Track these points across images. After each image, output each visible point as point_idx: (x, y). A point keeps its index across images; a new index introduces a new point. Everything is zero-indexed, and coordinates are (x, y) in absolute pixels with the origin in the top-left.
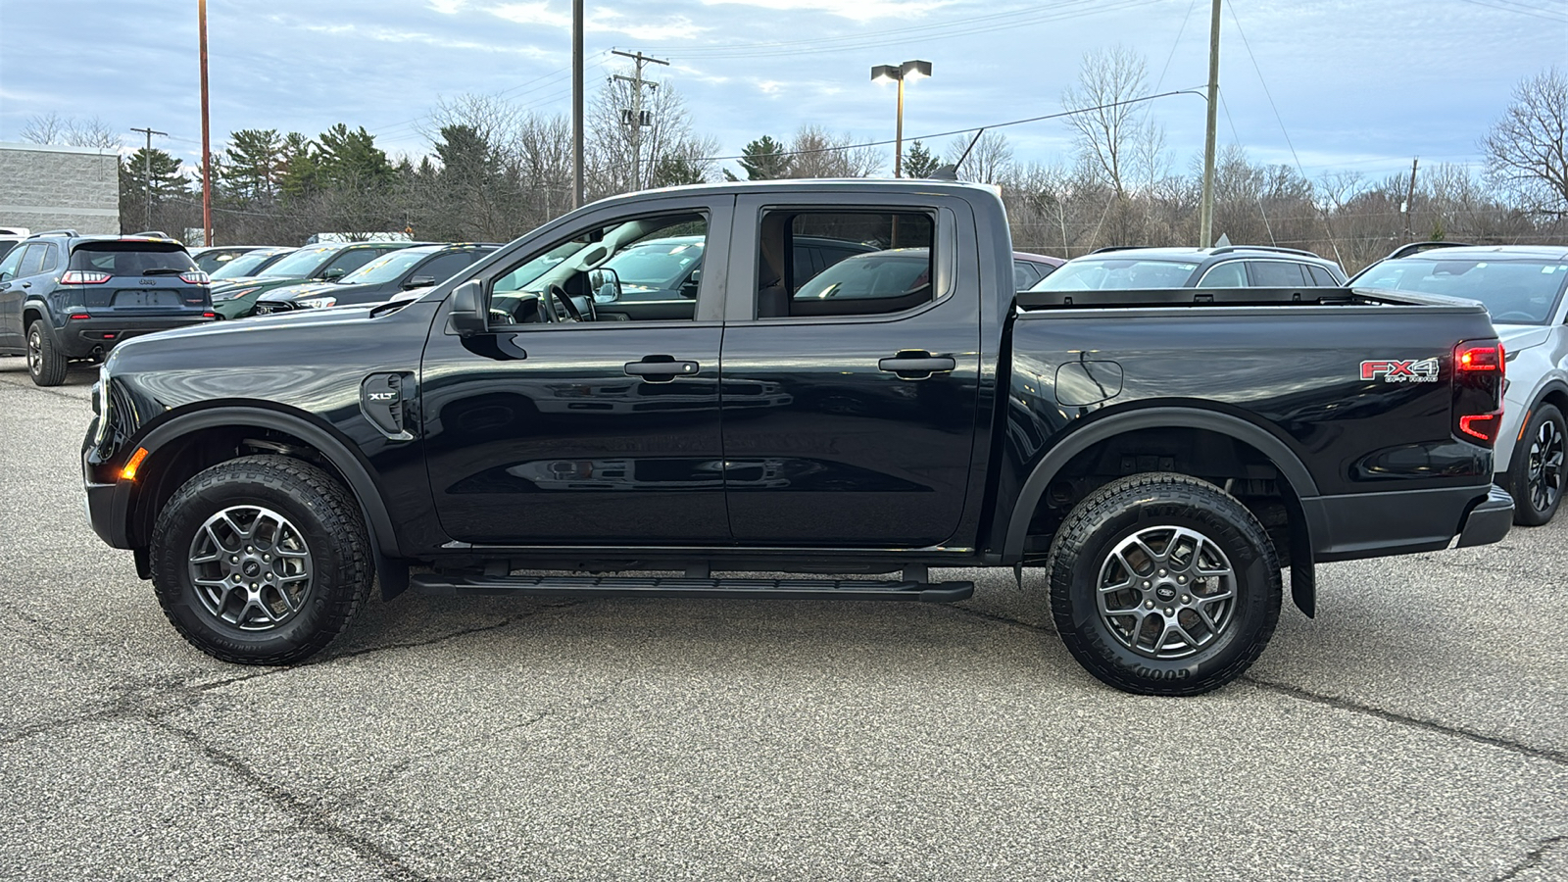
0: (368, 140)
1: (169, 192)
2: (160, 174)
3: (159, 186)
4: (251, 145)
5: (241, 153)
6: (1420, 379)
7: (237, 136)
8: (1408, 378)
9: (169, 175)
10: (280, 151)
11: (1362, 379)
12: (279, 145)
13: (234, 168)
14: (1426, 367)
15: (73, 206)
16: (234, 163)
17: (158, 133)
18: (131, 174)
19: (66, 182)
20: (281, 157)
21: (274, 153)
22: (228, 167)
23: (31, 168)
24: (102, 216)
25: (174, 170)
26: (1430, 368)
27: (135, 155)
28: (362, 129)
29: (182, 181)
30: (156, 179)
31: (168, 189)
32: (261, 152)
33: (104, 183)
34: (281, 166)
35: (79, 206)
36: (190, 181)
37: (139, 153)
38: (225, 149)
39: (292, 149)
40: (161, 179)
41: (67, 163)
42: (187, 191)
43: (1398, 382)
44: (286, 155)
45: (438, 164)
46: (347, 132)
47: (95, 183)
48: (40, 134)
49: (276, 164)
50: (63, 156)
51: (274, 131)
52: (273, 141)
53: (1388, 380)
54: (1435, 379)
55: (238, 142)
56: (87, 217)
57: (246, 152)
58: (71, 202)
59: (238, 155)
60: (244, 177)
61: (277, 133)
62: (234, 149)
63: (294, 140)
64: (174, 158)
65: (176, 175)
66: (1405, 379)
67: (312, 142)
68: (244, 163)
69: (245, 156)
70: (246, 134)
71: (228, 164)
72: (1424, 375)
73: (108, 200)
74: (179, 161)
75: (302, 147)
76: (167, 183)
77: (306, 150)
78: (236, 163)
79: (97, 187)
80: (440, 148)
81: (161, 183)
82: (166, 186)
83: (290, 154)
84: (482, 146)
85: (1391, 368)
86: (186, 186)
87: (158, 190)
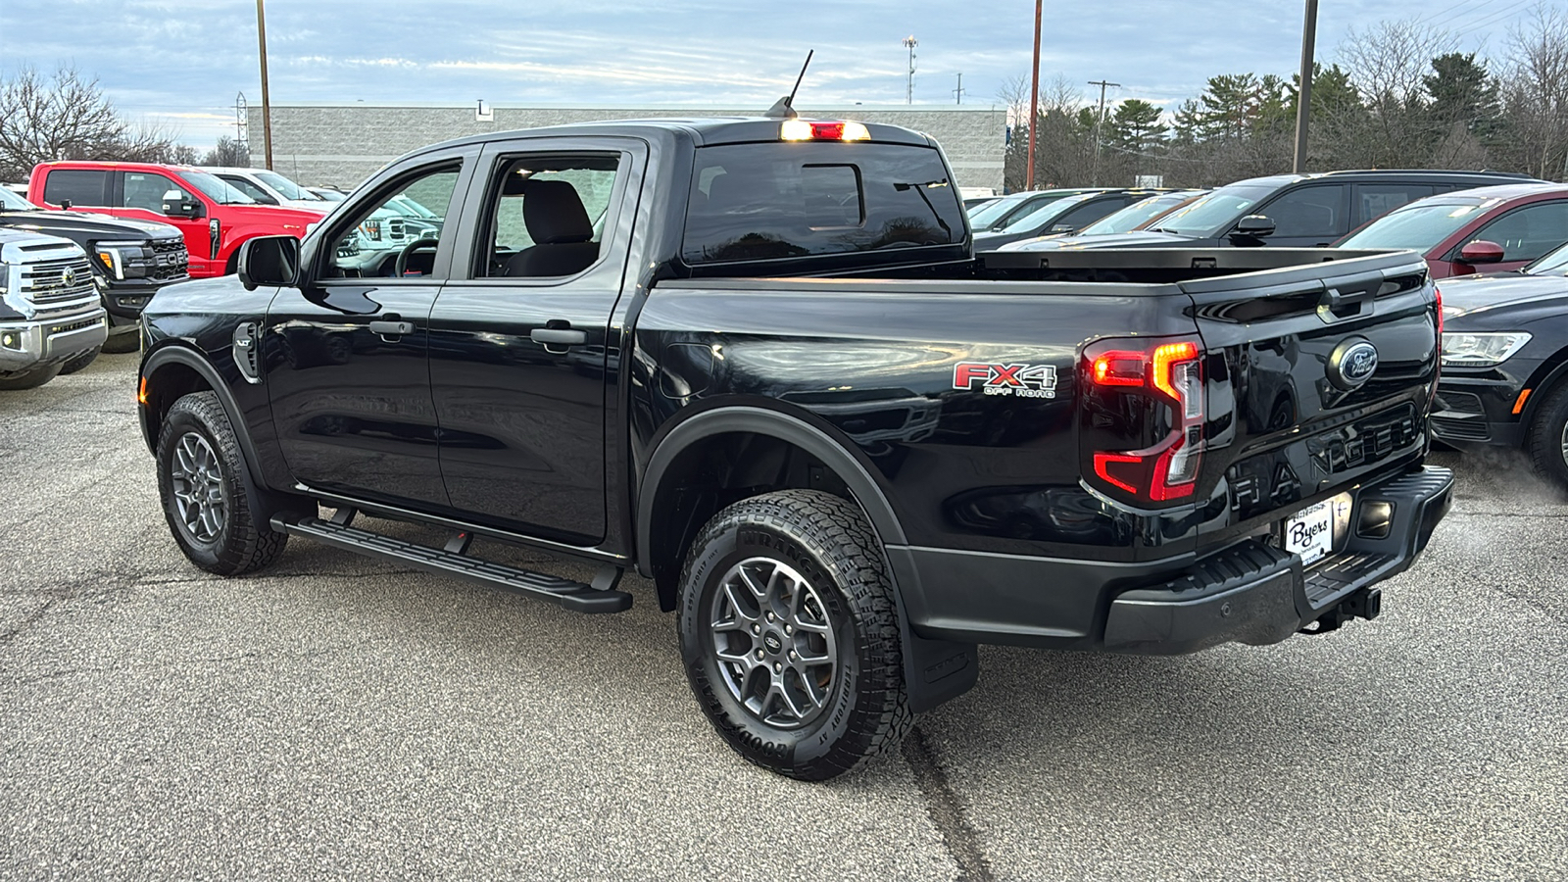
0: (1343, 79)
1: (1147, 141)
2: (1142, 123)
3: (1140, 135)
4: (1226, 90)
5: (1214, 98)
6: (1031, 394)
7: (1212, 82)
8: (1014, 390)
9: (1149, 124)
10: (1253, 95)
11: (954, 387)
12: (1253, 89)
13: (1208, 114)
14: (1039, 376)
15: (966, 160)
16: (1208, 110)
17: (1112, 85)
18: (1115, 126)
19: (963, 138)
20: (1253, 101)
21: (1247, 97)
22: (1201, 114)
23: (935, 127)
24: (989, 169)
25: (1155, 119)
26: (1045, 377)
27: (1121, 107)
28: (1335, 67)
29: (1161, 129)
30: (1138, 128)
31: (1148, 137)
32: (1235, 97)
33: (994, 137)
34: (1254, 110)
35: (971, 160)
36: (1168, 129)
37: (1124, 104)
38: (1201, 95)
39: (1266, 92)
40: (1141, 128)
41: (965, 120)
42: (1165, 139)
43: (1000, 395)
44: (1259, 99)
45: (1428, 99)
46: (1322, 71)
47: (986, 138)
48: (1013, 93)
49: (1248, 108)
50: (961, 114)
51: (1250, 75)
52: (1248, 85)
53: (988, 391)
54: (1051, 395)
55: (1213, 88)
56: (977, 170)
57: (1220, 97)
58: (965, 156)
59: (1212, 101)
60: (1218, 122)
61: (1253, 77)
62: (1208, 95)
63: (1269, 82)
64: (1155, 108)
65: (1156, 124)
66: (1010, 391)
67: (1284, 84)
68: (1217, 108)
69: (1219, 101)
70: (1221, 79)
71: (1202, 111)
72: (1036, 387)
73: (996, 153)
74: (1160, 110)
75: (1276, 89)
76: (1147, 132)
77: (1280, 93)
78: (1210, 110)
79: (987, 141)
80: (1428, 81)
81: (1141, 132)
82: (1146, 135)
83: (1264, 97)
84: (1477, 76)
85: (993, 375)
86: (1164, 134)
87: (1138, 139)
